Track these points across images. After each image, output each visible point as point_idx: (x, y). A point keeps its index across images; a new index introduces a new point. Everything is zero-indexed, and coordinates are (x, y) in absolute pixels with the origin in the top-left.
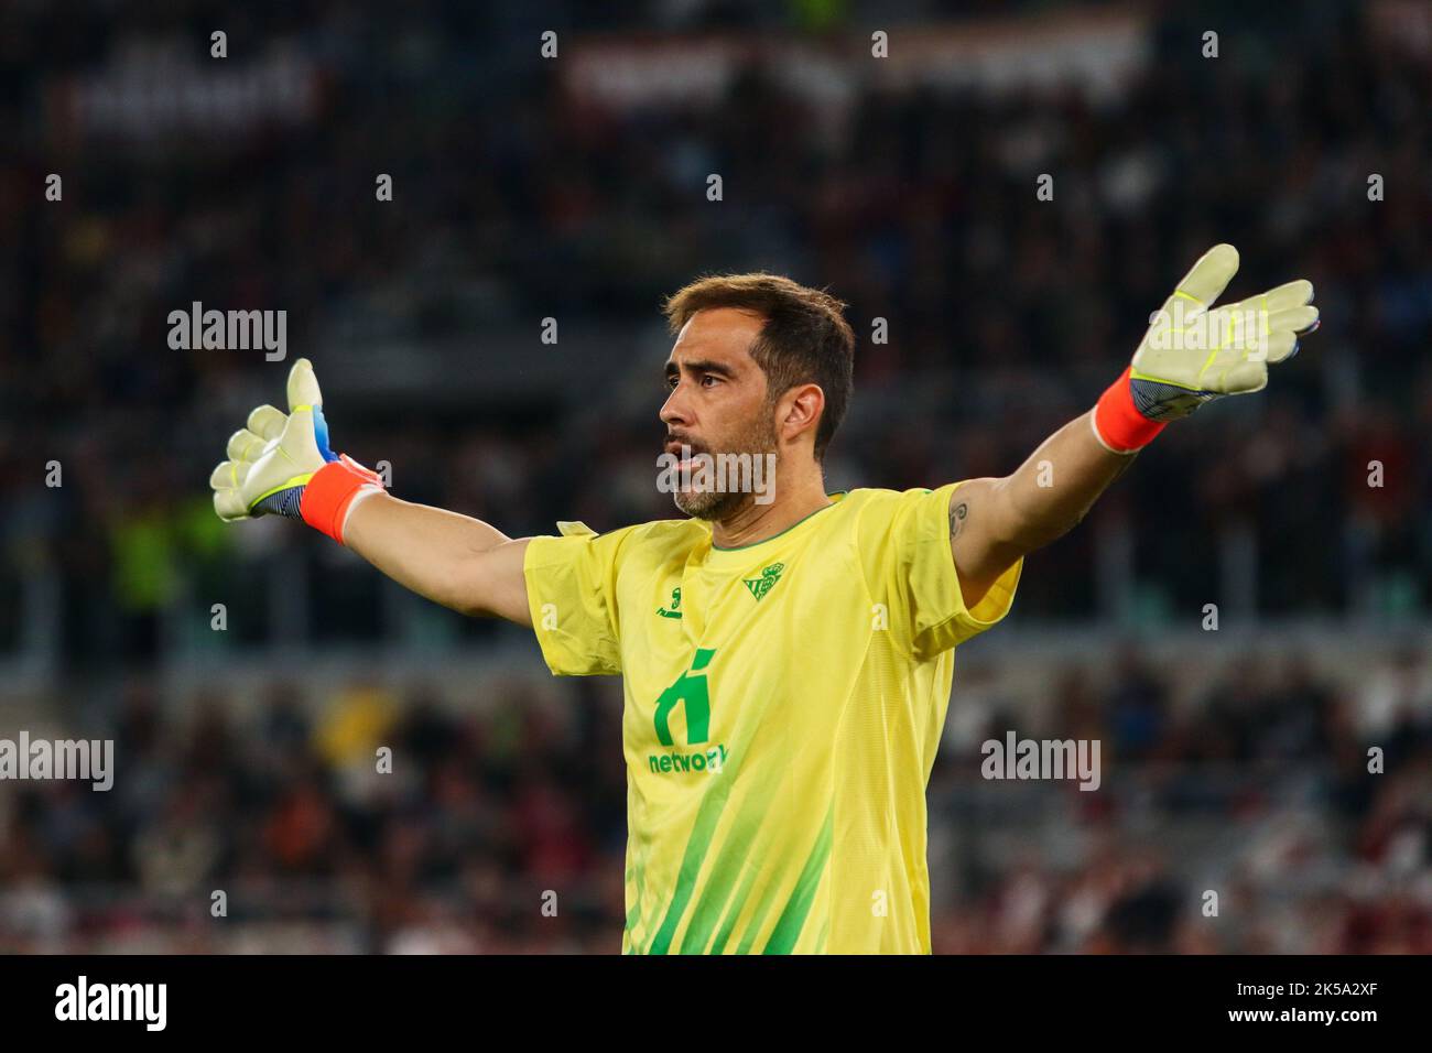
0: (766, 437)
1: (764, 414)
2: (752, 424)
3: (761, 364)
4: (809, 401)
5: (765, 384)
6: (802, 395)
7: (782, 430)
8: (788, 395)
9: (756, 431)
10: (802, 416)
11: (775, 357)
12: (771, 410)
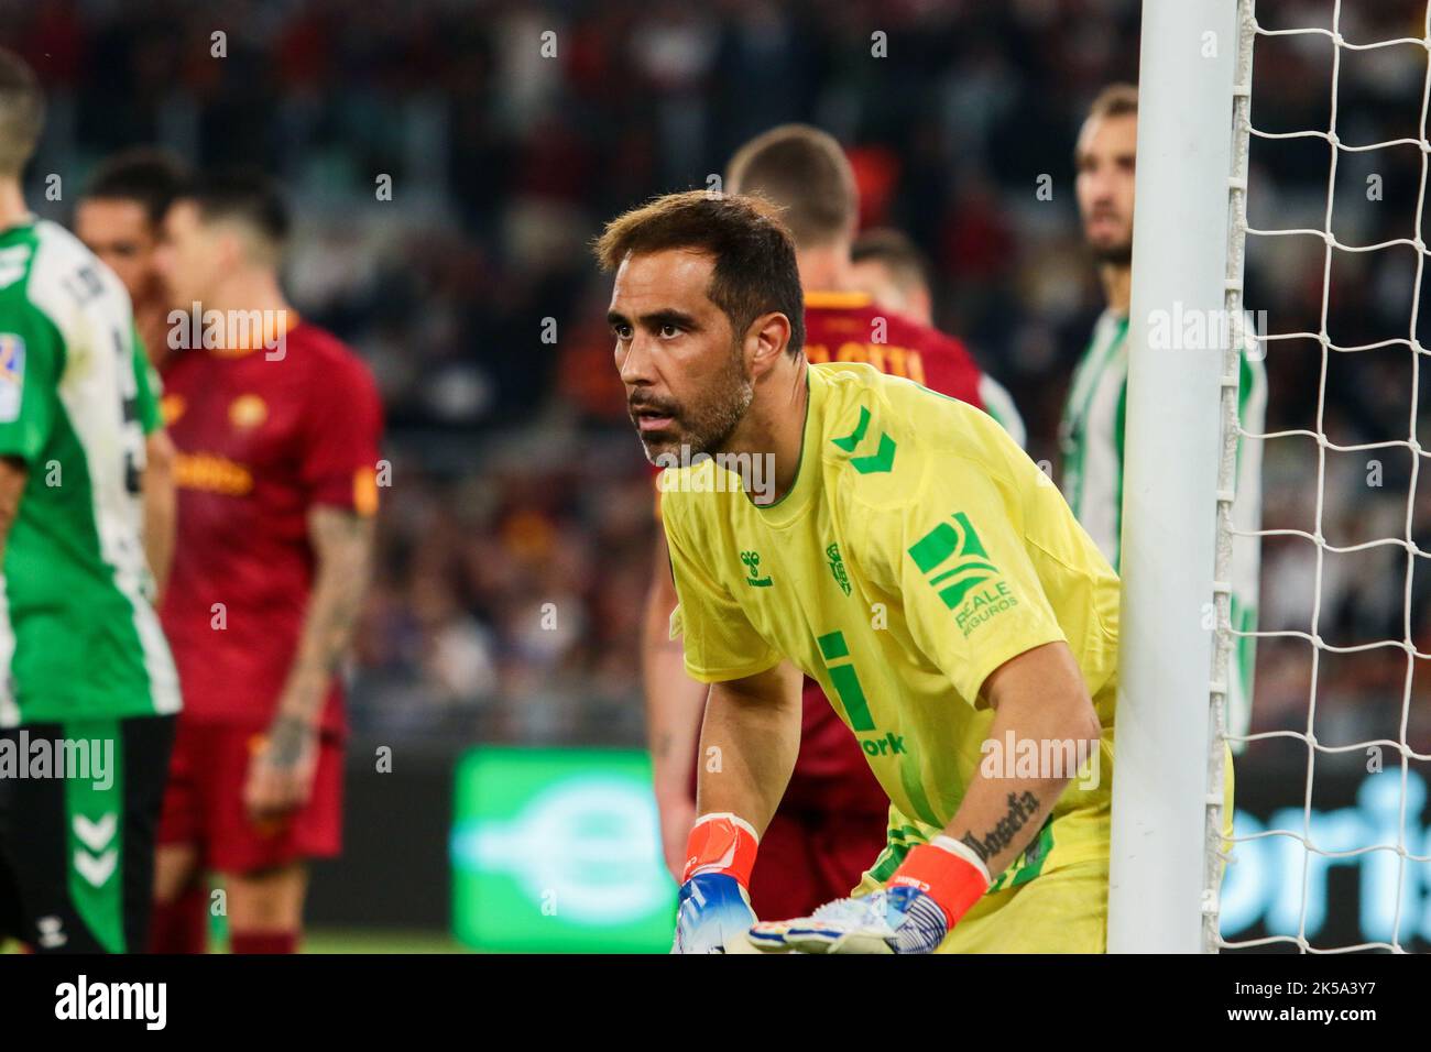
0: (739, 381)
1: (733, 358)
2: (723, 371)
3: (721, 305)
4: (774, 330)
5: (728, 326)
6: (767, 326)
7: (752, 367)
8: (751, 330)
9: (727, 378)
10: (770, 347)
11: (734, 294)
12: (739, 351)
